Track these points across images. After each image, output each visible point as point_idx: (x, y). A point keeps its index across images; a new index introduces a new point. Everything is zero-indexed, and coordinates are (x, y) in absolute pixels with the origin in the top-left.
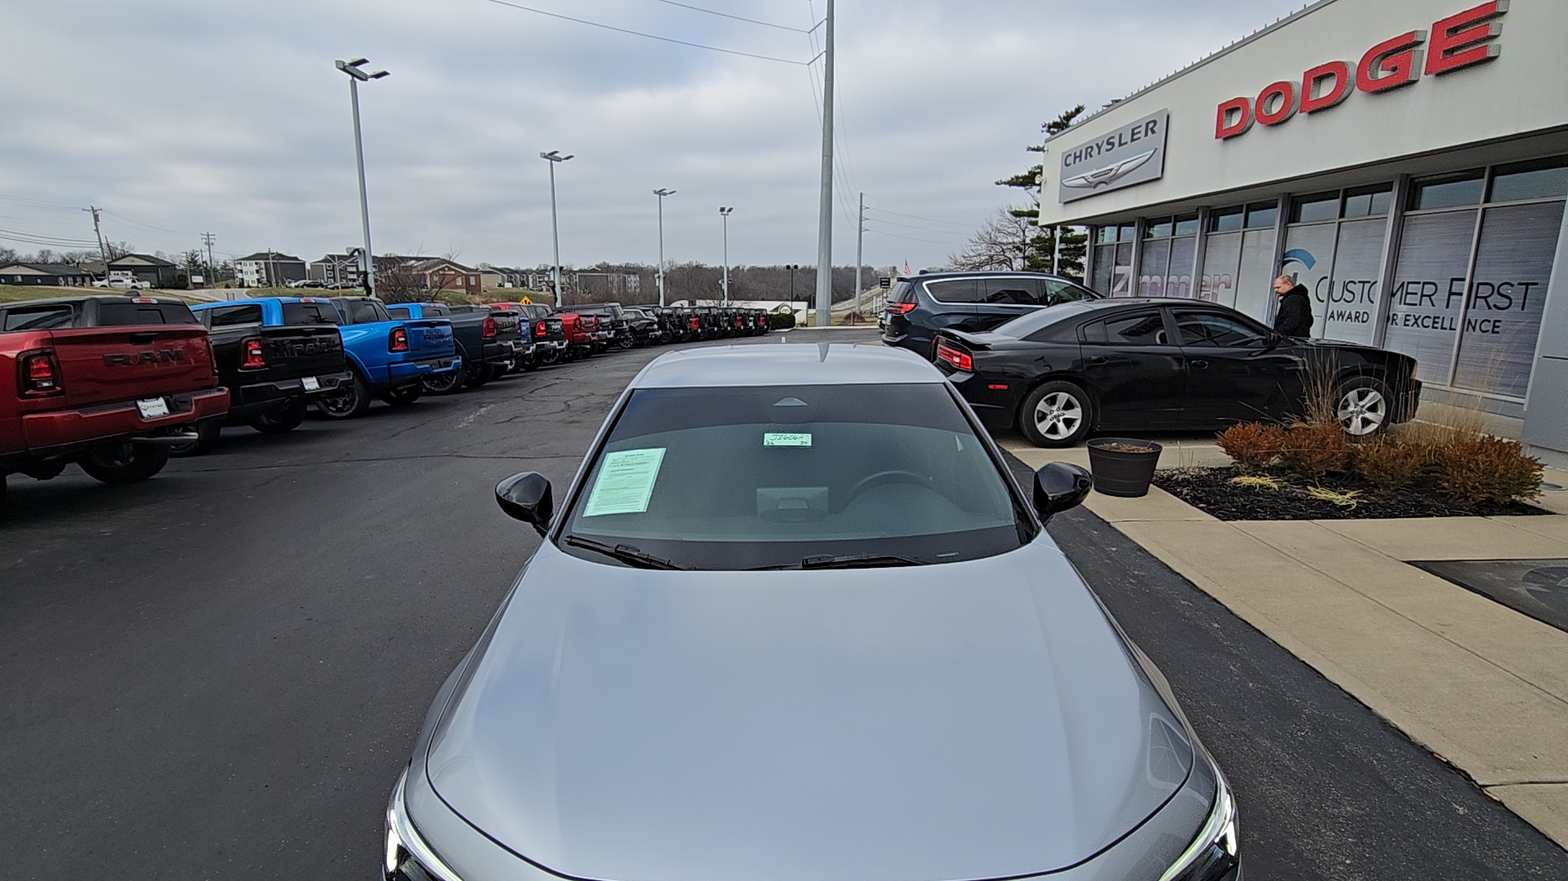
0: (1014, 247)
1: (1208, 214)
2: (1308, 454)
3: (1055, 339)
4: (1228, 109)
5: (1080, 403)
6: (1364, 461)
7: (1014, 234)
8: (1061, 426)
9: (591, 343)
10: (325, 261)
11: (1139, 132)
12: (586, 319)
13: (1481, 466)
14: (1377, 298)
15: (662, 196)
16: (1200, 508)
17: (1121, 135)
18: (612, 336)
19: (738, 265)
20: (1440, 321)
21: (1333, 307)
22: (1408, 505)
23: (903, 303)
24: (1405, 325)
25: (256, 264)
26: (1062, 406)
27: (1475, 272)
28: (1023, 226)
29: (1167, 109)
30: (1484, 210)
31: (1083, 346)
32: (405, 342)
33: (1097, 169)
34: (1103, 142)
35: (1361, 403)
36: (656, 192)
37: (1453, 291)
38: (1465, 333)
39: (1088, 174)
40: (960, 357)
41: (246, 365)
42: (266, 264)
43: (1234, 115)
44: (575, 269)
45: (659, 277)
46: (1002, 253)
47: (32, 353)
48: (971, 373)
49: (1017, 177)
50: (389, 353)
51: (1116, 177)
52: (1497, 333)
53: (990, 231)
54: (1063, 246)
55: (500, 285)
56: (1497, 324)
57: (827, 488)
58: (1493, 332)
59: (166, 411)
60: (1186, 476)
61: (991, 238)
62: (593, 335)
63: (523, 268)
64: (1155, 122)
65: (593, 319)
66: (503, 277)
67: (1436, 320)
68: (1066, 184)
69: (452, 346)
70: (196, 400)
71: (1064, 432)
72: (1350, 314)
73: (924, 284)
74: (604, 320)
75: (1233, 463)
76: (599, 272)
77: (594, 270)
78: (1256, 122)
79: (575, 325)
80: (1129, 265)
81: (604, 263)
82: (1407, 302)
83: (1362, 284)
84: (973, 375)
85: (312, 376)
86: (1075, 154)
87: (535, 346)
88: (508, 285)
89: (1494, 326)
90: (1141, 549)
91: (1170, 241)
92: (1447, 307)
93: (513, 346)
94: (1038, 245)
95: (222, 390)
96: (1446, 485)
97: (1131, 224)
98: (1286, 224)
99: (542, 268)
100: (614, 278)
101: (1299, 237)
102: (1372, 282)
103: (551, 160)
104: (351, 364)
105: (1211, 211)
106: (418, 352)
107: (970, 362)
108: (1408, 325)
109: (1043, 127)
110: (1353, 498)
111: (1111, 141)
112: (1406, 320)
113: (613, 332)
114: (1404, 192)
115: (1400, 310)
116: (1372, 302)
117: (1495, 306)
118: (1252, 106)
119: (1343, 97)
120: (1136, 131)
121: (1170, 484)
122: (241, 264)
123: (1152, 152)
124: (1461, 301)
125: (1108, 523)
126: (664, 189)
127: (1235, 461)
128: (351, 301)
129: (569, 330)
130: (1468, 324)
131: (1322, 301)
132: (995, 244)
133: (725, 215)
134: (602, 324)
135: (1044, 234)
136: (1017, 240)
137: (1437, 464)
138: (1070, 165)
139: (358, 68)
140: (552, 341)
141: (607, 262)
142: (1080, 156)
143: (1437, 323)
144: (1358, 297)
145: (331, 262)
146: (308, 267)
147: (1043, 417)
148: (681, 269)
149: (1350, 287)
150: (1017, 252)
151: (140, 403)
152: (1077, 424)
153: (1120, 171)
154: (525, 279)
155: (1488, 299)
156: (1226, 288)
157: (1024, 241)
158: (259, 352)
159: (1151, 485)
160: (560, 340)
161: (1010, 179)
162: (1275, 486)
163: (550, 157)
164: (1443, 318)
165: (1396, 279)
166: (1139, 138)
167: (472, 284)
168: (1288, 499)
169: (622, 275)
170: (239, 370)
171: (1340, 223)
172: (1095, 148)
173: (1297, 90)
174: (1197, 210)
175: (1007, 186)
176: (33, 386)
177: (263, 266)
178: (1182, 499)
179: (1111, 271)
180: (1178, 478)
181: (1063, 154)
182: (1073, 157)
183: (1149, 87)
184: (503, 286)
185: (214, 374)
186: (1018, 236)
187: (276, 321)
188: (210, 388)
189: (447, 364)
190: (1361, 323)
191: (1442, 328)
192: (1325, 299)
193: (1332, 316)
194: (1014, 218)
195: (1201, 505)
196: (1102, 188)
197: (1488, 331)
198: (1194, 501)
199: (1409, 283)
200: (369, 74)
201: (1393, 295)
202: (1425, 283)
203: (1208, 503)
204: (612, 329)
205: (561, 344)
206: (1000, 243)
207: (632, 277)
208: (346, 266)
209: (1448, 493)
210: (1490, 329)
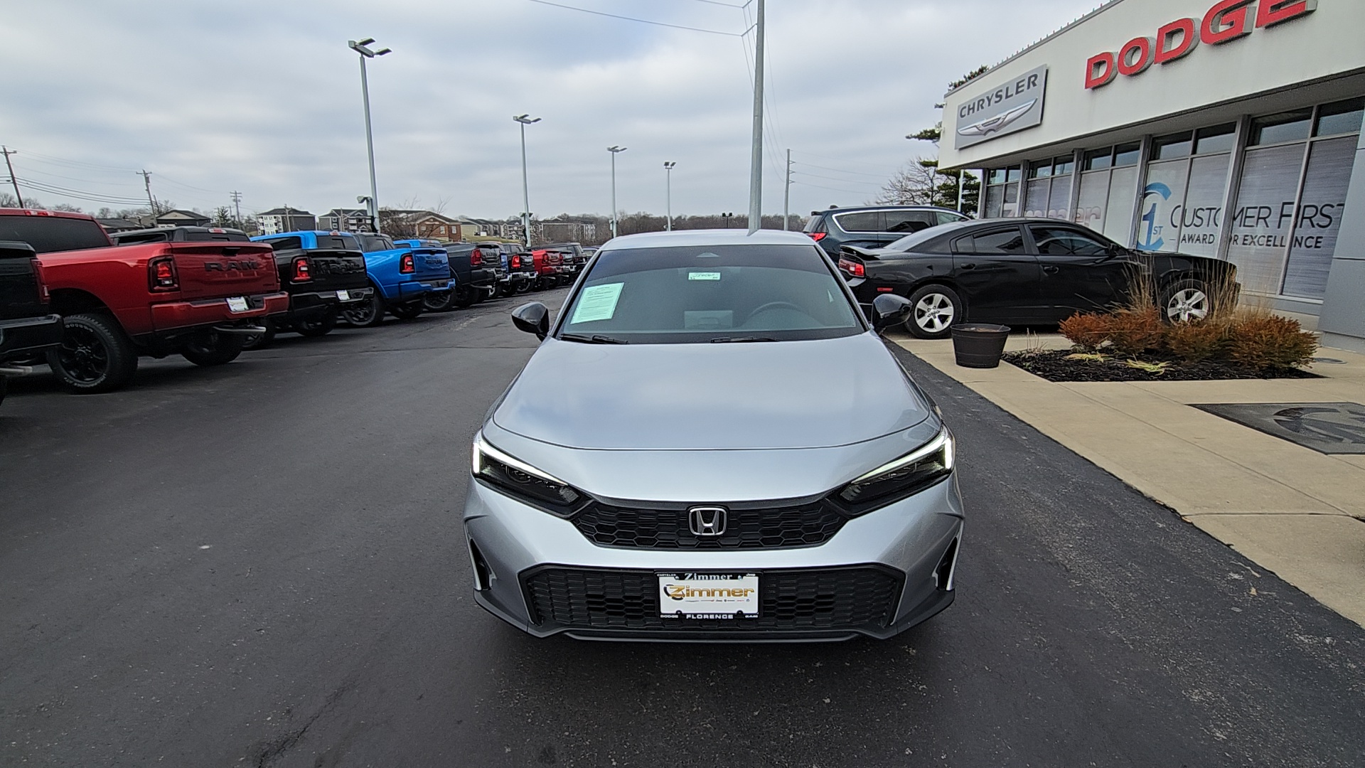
0: (923, 194)
1: (1082, 157)
2: (1130, 335)
3: (935, 250)
4: (1096, 63)
5: (952, 302)
6: (1174, 338)
7: (923, 182)
8: (937, 321)
9: (556, 274)
10: (331, 214)
11: (1023, 86)
12: (552, 254)
13: (1264, 339)
14: (1221, 221)
15: (615, 153)
16: (1039, 375)
17: (1007, 89)
18: (573, 270)
19: (679, 215)
20: (1272, 239)
21: (1185, 231)
22: (1207, 372)
23: (815, 232)
24: (1244, 244)
25: (275, 217)
26: (937, 305)
27: (1303, 197)
28: (931, 175)
29: (1046, 65)
30: (1312, 143)
31: (955, 256)
32: (413, 265)
33: (987, 119)
34: (993, 95)
35: (1188, 302)
36: (609, 150)
37: (1284, 213)
38: (1293, 248)
39: (979, 123)
40: (855, 266)
41: (296, 278)
42: (283, 217)
43: (1101, 67)
44: (541, 220)
45: (612, 222)
46: (912, 199)
47: (158, 259)
48: (863, 278)
49: (926, 132)
50: (400, 274)
51: (1004, 125)
52: (1319, 247)
53: (901, 180)
54: (966, 192)
55: (477, 234)
56: (1319, 240)
57: (731, 311)
58: (1316, 247)
59: (246, 307)
60: (1032, 355)
61: (902, 186)
62: (558, 268)
63: (495, 219)
64: (1036, 76)
65: (558, 255)
66: (478, 227)
67: (1270, 239)
68: (961, 132)
69: (447, 270)
70: (266, 300)
71: (939, 326)
72: (1199, 237)
73: (834, 216)
74: (567, 257)
75: (1073, 346)
76: (561, 222)
77: (556, 221)
78: (1119, 74)
79: (543, 260)
80: (1015, 202)
81: (565, 214)
82: (1246, 224)
83: (1209, 211)
84: (865, 280)
85: (344, 289)
86: (969, 106)
87: (511, 276)
88: (483, 234)
89: (1317, 242)
90: (982, 398)
91: (1050, 180)
92: (1279, 227)
93: (495, 273)
94: (944, 192)
95: (283, 294)
96: (1236, 355)
97: (1017, 167)
98: (1147, 162)
99: (512, 219)
100: (574, 227)
101: (1158, 174)
102: (1218, 209)
103: (522, 122)
104: (371, 283)
105: (1085, 152)
106: (420, 274)
107: (862, 270)
108: (1246, 244)
109: (950, 86)
110: (1162, 367)
111: (999, 94)
112: (1245, 240)
113: (574, 267)
114: (1246, 132)
115: (1240, 231)
116: (1217, 225)
117: (1318, 224)
118: (1116, 59)
119: (1190, 48)
120: (1020, 85)
121: (1017, 360)
122: (262, 218)
123: (1033, 102)
124: (1290, 221)
125: (962, 383)
126: (617, 147)
127: (1074, 344)
128: (366, 236)
129: (539, 264)
130: (1295, 241)
131: (1176, 227)
132: (905, 191)
133: (669, 169)
134: (565, 260)
135: (950, 182)
136: (925, 187)
137: (1230, 339)
138: (964, 116)
139: (366, 46)
140: (525, 272)
141: (567, 214)
142: (973, 108)
143: (1270, 241)
144: (1205, 222)
145: (336, 216)
146: (317, 220)
147: (922, 314)
148: (631, 218)
149: (1199, 214)
150: (925, 198)
151: (229, 300)
152: (950, 320)
153: (1006, 120)
154: (497, 229)
155: (1313, 219)
156: (1096, 218)
157: (932, 188)
158: (305, 269)
159: (1001, 361)
160: (532, 271)
161: (919, 133)
162: (1102, 360)
163: (521, 120)
164: (1275, 237)
165: (1238, 205)
166: (1023, 91)
167: (453, 232)
168: (1110, 368)
169: (580, 224)
170: (291, 283)
171: (1192, 159)
172: (986, 101)
173: (1153, 44)
174: (1073, 152)
175: (917, 139)
176: (160, 283)
177: (281, 220)
178: (1025, 370)
179: (1000, 208)
180: (1025, 356)
181: (959, 106)
182: (967, 109)
183: (1032, 46)
184: (479, 235)
185: (278, 282)
186: (926, 184)
187: (312, 246)
188: (275, 292)
189: (444, 285)
190: (1208, 244)
191: (1274, 245)
192: (1178, 225)
193: (1184, 239)
194: (923, 168)
195: (1039, 373)
196: (991, 135)
197: (1311, 246)
198: (1034, 371)
199: (1248, 208)
200: (374, 52)
201: (1234, 219)
202: (1261, 208)
203: (1044, 371)
204: (574, 265)
205: (533, 275)
206: (910, 190)
207: (589, 226)
208: (348, 218)
209: (1238, 362)
210: (1314, 244)
